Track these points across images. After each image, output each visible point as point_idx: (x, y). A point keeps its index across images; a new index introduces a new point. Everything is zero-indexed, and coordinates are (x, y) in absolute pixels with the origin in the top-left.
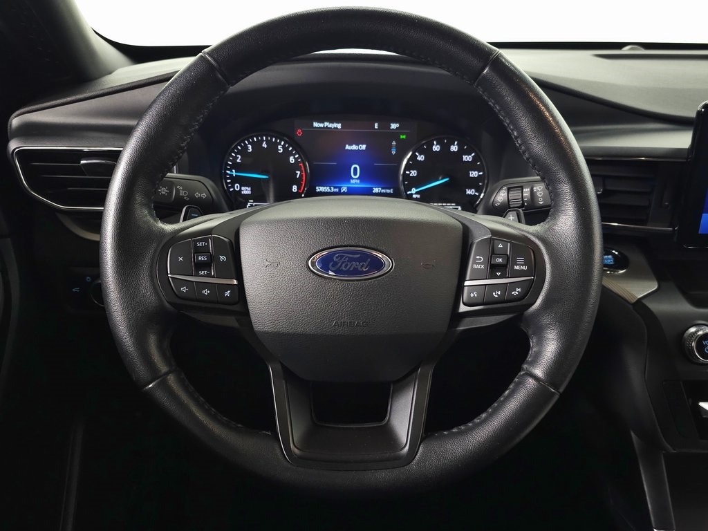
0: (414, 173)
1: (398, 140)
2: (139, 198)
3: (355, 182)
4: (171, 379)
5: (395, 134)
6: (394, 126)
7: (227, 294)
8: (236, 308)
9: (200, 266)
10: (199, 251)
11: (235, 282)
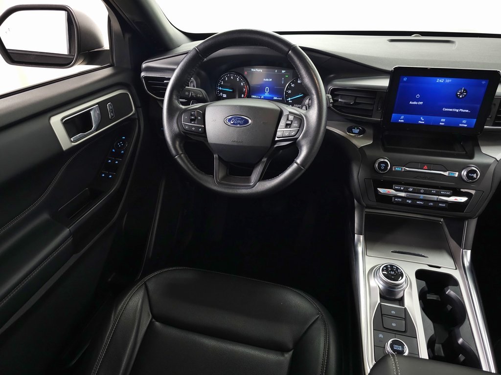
0: (290, 92)
1: (285, 78)
2: (174, 97)
3: (267, 95)
4: (182, 155)
5: (284, 75)
6: (283, 71)
7: (200, 130)
8: (203, 135)
9: (192, 120)
10: (192, 115)
11: (203, 126)
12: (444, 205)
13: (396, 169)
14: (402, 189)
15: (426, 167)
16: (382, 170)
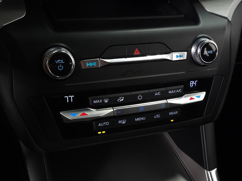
12: (177, 112)
13: (87, 65)
14: (106, 101)
15: (137, 52)
16: (61, 74)
